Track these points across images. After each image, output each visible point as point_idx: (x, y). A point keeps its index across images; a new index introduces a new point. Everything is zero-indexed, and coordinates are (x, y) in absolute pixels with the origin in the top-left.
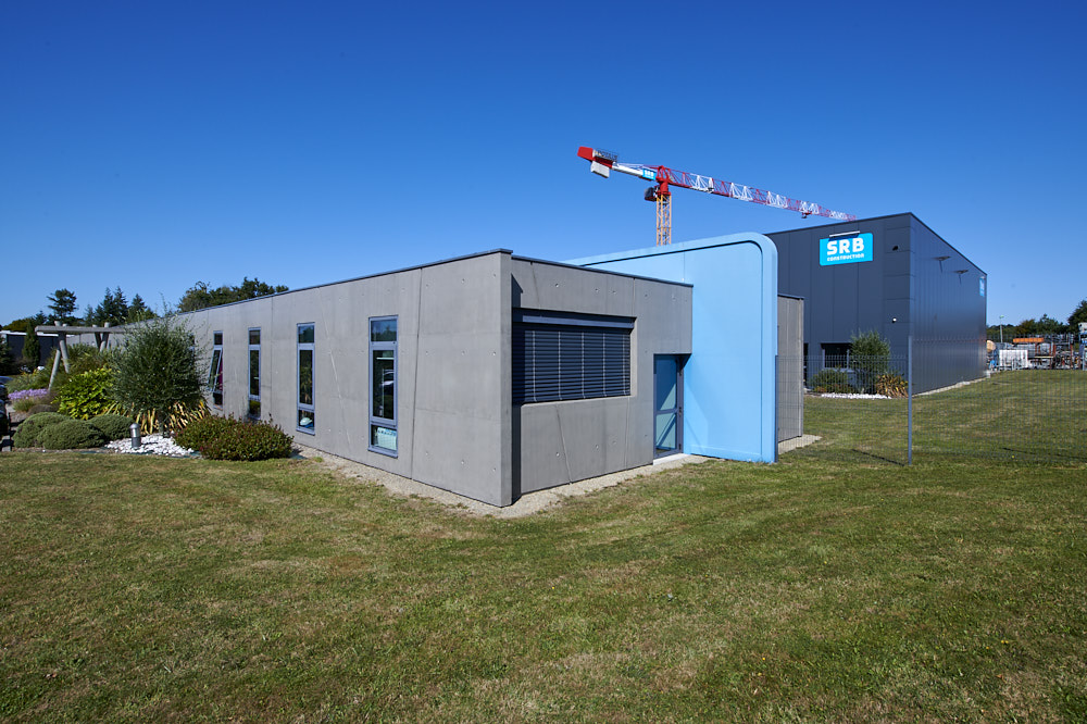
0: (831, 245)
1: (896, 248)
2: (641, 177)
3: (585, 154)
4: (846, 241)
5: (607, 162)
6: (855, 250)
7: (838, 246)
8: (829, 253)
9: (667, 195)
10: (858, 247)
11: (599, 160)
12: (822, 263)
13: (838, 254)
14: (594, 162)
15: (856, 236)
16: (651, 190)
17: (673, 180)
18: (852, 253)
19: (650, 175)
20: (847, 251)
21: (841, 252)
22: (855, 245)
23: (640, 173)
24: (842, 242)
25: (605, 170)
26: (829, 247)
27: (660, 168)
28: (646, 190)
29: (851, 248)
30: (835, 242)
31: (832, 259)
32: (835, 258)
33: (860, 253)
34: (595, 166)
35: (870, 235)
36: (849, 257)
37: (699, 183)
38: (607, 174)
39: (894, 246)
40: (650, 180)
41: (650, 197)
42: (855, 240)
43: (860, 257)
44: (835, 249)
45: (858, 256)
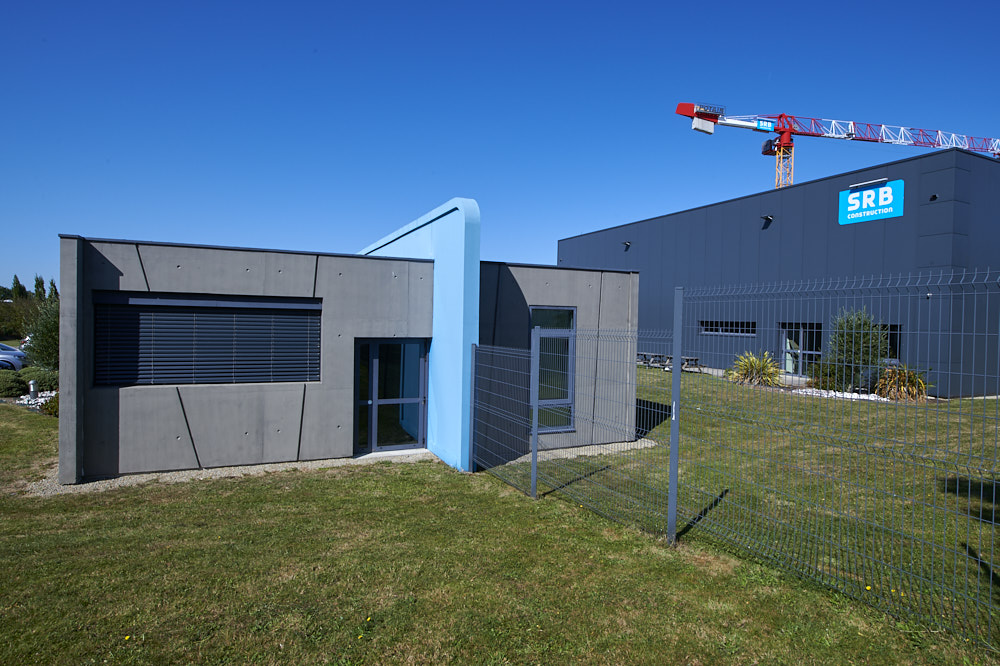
0: (852, 198)
1: (934, 198)
2: (756, 129)
3: (686, 111)
4: (871, 192)
5: (712, 117)
6: (882, 203)
7: (860, 199)
8: (850, 209)
9: (788, 147)
10: (886, 199)
11: (701, 115)
12: (841, 223)
13: (860, 209)
14: (695, 119)
15: (883, 184)
16: (770, 143)
17: (798, 129)
18: (877, 207)
19: (768, 126)
20: (872, 205)
21: (865, 206)
22: (882, 196)
23: (754, 124)
24: (866, 193)
25: (709, 126)
26: (850, 201)
27: (781, 116)
28: (763, 143)
29: (876, 201)
30: (857, 194)
31: (853, 216)
32: (857, 215)
33: (887, 206)
34: (697, 123)
35: (901, 183)
36: (874, 212)
37: (834, 129)
38: (712, 131)
39: (930, 196)
40: (768, 132)
41: (768, 150)
42: (882, 190)
43: (888, 212)
44: (857, 202)
45: (886, 211)
